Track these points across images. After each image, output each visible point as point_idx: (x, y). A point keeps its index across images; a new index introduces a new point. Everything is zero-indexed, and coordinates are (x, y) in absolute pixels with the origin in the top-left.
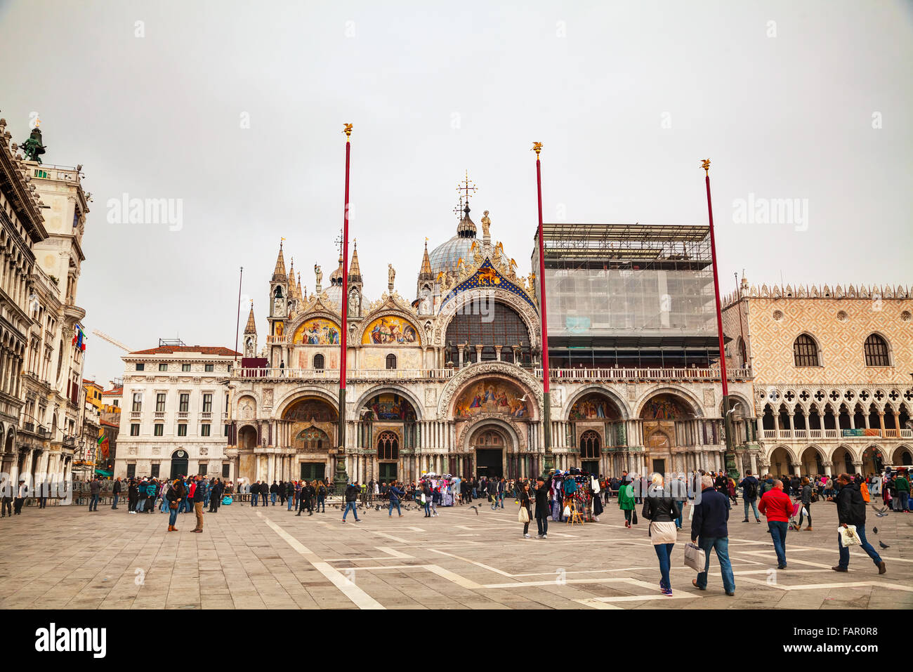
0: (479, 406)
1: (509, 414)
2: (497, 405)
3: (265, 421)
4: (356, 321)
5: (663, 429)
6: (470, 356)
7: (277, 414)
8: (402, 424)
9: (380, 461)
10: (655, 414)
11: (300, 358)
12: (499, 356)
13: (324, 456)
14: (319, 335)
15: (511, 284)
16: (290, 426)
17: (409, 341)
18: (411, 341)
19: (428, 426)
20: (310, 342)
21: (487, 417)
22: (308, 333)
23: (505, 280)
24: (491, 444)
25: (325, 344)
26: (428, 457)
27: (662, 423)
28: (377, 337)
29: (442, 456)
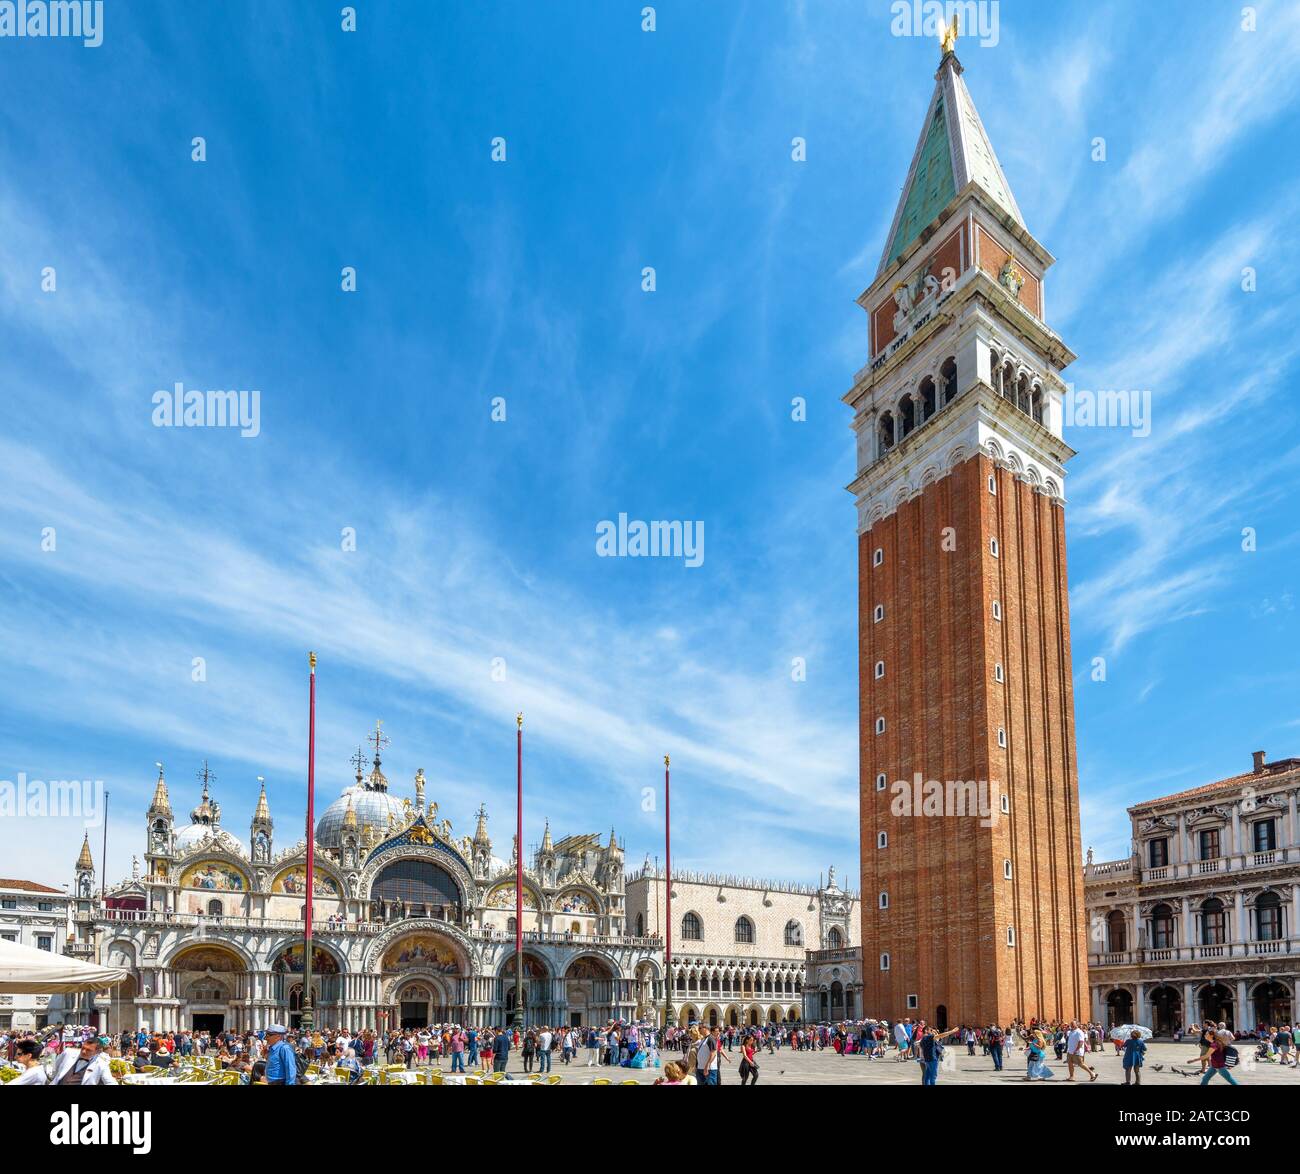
0: (407, 961)
1: (438, 969)
2: (426, 960)
3: (147, 969)
4: (265, 868)
5: (582, 987)
6: (398, 912)
7: (162, 962)
8: (320, 976)
9: (293, 1012)
10: (576, 974)
11: (190, 902)
12: (429, 914)
13: (222, 1007)
14: (215, 879)
15: (444, 845)
16: (178, 975)
17: (328, 892)
18: (331, 893)
19: (353, 980)
20: (205, 886)
21: (416, 972)
22: (201, 876)
23: (439, 840)
24: (415, 999)
25: (223, 889)
26: (353, 1009)
27: (582, 982)
28: (290, 886)
29: (368, 1009)
